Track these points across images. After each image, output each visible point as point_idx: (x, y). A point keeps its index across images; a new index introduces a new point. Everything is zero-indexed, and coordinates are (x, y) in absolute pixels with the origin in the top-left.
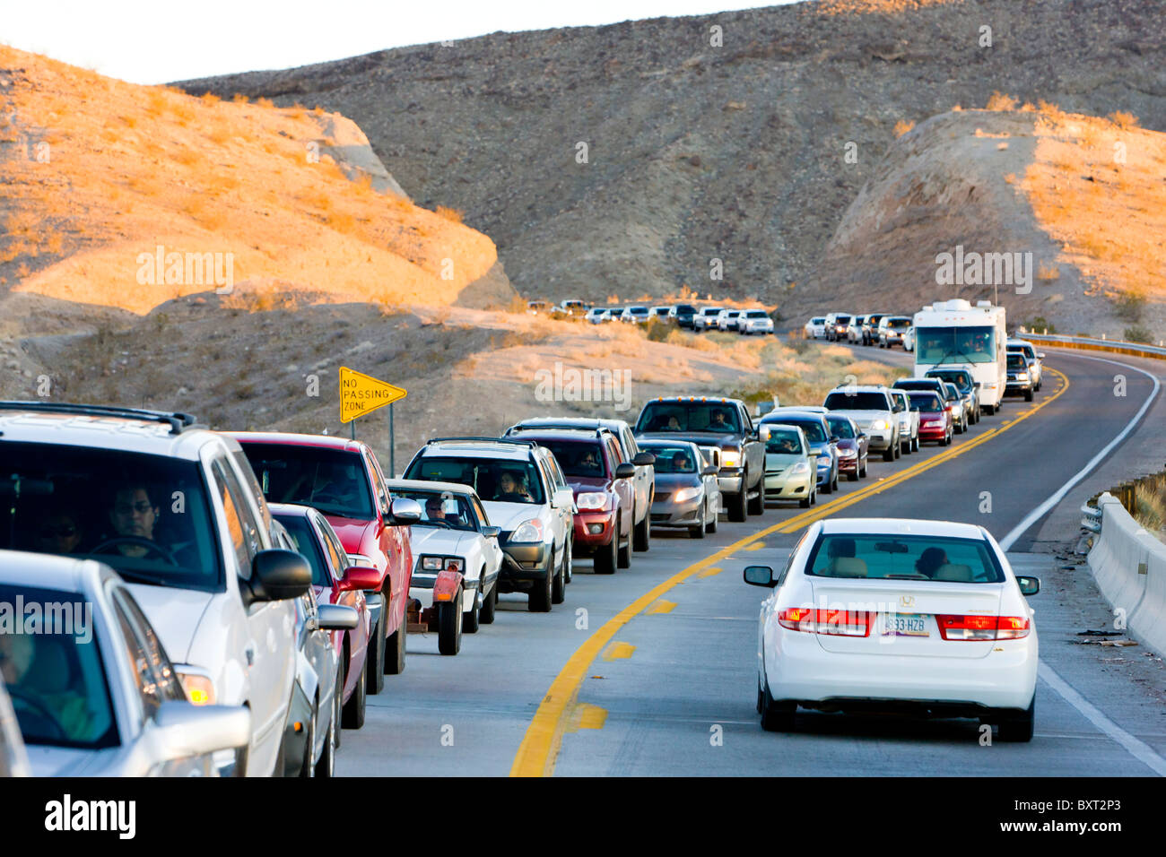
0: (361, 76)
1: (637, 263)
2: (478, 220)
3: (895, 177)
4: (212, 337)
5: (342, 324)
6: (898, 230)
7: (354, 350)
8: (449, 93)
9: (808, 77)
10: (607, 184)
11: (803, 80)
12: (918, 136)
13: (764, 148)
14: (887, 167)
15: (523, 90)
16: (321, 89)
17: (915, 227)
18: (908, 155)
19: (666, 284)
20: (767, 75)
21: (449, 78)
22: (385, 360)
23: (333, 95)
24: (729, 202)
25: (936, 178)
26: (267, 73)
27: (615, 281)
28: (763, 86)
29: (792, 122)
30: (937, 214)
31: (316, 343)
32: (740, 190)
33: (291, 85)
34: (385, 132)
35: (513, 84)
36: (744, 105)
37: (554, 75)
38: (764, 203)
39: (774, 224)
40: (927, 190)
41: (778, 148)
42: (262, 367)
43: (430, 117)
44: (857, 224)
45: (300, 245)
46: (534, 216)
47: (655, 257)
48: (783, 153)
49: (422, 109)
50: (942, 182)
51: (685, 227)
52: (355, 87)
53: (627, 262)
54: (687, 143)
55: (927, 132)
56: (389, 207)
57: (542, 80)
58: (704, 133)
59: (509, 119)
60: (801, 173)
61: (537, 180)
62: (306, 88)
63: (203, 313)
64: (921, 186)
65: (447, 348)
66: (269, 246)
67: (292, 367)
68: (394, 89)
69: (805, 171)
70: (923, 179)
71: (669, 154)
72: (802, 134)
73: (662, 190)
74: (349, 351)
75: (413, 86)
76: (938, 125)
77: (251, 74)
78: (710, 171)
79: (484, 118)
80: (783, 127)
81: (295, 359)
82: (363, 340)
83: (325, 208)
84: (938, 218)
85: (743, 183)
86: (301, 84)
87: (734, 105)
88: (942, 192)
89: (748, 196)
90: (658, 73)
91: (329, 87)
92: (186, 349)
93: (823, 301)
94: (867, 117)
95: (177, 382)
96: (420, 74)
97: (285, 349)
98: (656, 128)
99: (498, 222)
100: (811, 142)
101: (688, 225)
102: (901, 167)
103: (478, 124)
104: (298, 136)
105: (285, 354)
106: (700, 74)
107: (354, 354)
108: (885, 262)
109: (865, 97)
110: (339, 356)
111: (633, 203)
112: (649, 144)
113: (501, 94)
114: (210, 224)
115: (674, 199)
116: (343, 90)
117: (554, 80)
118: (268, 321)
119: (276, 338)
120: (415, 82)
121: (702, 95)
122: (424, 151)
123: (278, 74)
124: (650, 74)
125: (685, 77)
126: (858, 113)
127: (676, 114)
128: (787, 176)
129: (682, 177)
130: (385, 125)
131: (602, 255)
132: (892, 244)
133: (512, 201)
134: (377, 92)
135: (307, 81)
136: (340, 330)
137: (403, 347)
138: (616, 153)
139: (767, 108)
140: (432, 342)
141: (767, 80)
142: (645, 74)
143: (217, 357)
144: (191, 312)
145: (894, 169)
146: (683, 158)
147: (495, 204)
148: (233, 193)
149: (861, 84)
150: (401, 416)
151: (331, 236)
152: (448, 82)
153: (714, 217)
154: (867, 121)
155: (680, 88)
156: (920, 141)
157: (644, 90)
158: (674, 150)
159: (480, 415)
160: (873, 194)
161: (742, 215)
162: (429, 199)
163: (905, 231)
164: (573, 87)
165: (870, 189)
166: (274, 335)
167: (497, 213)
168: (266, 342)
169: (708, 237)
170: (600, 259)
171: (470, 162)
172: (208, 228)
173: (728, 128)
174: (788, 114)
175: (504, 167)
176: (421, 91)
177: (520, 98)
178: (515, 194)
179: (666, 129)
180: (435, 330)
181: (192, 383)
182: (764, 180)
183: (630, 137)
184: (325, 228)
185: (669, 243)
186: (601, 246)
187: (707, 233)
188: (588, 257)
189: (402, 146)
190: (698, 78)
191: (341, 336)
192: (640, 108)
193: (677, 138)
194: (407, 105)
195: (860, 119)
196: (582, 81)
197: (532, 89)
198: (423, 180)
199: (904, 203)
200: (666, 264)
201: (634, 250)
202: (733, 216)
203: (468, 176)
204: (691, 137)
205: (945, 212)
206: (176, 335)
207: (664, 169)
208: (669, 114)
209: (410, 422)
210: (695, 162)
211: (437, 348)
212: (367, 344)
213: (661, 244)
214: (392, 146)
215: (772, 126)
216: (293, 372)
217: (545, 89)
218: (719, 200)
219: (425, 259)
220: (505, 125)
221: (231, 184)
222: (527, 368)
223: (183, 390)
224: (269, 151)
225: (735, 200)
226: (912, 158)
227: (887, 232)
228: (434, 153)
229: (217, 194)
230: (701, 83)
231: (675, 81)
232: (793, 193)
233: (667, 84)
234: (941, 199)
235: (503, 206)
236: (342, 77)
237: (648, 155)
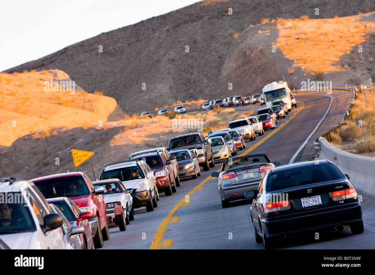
0: (62, 56)
1: (162, 96)
2: (109, 93)
3: (236, 51)
4: (32, 149)
5: (72, 135)
6: (241, 68)
7: (78, 142)
8: (91, 55)
9: (203, 26)
10: (147, 73)
11: (201, 27)
12: (241, 37)
13: (194, 51)
14: (233, 49)
15: (114, 49)
16: (50, 63)
17: (246, 65)
18: (239, 44)
19: (172, 100)
20: (190, 28)
21: (90, 51)
22: (88, 143)
23: (55, 64)
24: (186, 71)
25: (249, 49)
26: (33, 61)
27: (156, 103)
28: (189, 32)
29: (201, 41)
30: (252, 60)
31: (65, 143)
32: (189, 66)
33: (41, 63)
34: (74, 72)
35: (111, 48)
36: (185, 39)
37: (123, 43)
38: (198, 68)
39: (202, 74)
40: (248, 53)
41: (198, 50)
42: (50, 154)
43: (87, 64)
44: (228, 69)
45: (54, 113)
46: (126, 88)
47: (167, 93)
48: (200, 51)
49: (84, 62)
50: (251, 49)
51: (174, 81)
52: (61, 60)
53: (158, 96)
54: (169, 55)
55: (243, 35)
56: (79, 95)
57: (119, 45)
58: (174, 50)
59: (112, 59)
60: (207, 57)
61: (125, 77)
62: (46, 63)
63: (28, 141)
64: (245, 52)
65: (107, 135)
66: (45, 116)
67: (59, 152)
68: (73, 58)
69: (208, 56)
70: (245, 50)
71: (164, 60)
72: (205, 44)
73: (165, 71)
74: (76, 143)
75: (79, 56)
76: (246, 32)
77: (28, 63)
78: (179, 62)
79: (103, 61)
80: (199, 43)
81: (60, 149)
82: (80, 139)
83: (59, 100)
84: (253, 61)
85: (190, 63)
86: (44, 62)
87: (181, 40)
88: (252, 53)
89: (192, 67)
90: (155, 35)
91: (53, 62)
92: (25, 154)
93: (222, 95)
94: (224, 34)
95: (24, 165)
96: (81, 51)
97: (56, 147)
98: (158, 52)
99: (115, 93)
100: (208, 46)
101: (175, 81)
102: (238, 48)
103: (102, 63)
104: (45, 79)
105: (56, 148)
106: (169, 32)
107: (78, 144)
108: (239, 79)
109: (222, 28)
110: (73, 146)
111: (156, 77)
112: (158, 58)
113: (108, 52)
114: (24, 113)
115: (169, 73)
116: (58, 61)
117: (123, 44)
118: (49, 140)
119: (52, 144)
120: (80, 54)
121: (171, 39)
122: (87, 75)
123: (36, 61)
124: (153, 36)
125: (164, 34)
126: (221, 34)
127: (164, 46)
128: (203, 58)
129: (170, 66)
130: (73, 70)
131: (150, 96)
132: (240, 72)
133: (118, 85)
134: (68, 60)
135: (46, 61)
136: (72, 137)
137: (93, 138)
138: (148, 63)
139: (192, 38)
140: (102, 135)
141: (190, 30)
142: (151, 36)
143: (35, 154)
144: (24, 142)
145: (235, 49)
146: (169, 60)
147: (113, 87)
148: (29, 101)
149: (220, 24)
150: (97, 160)
151: (63, 108)
152: (90, 52)
153: (183, 76)
154: (224, 36)
155: (163, 38)
156: (242, 38)
157: (152, 41)
158: (166, 58)
159: (121, 155)
160: (231, 58)
161: (192, 74)
162: (92, 90)
163: (243, 68)
164: (130, 45)
165: (229, 57)
166: (52, 143)
167: (114, 90)
168: (50, 146)
169: (182, 83)
170: (150, 97)
171: (102, 75)
172: (24, 114)
173: (181, 47)
174: (199, 39)
175: (114, 75)
176: (82, 57)
177: (114, 52)
178: (118, 83)
179: (162, 52)
180: (102, 131)
181: (29, 164)
182: (196, 61)
183: (151, 57)
184: (61, 106)
185: (170, 88)
186: (149, 93)
187: (182, 82)
188: (146, 97)
189: (80, 75)
190: (169, 34)
191: (73, 139)
192: (152, 47)
193: (166, 54)
194: (79, 62)
195: (222, 35)
196: (132, 42)
197: (117, 49)
198: (89, 85)
199: (241, 59)
200: (171, 94)
201: (160, 92)
202: (189, 74)
203: (103, 80)
204: (170, 53)
205: (254, 59)
206: (21, 150)
207: (164, 65)
208: (162, 47)
209: (100, 161)
210: (173, 60)
211: (103, 136)
212: (81, 140)
213: (168, 88)
214: (77, 76)
215: (195, 44)
216: (60, 154)
217: (121, 48)
218: (183, 70)
219: (94, 109)
220: (111, 62)
221: (28, 99)
222: (133, 137)
223: (27, 167)
224: (38, 86)
225: (188, 69)
226: (241, 44)
227: (238, 69)
228: (91, 75)
229: (24, 103)
230: (170, 35)
231: (161, 36)
232: (206, 63)
233: (159, 38)
234: (252, 55)
235: (116, 87)
236: (56, 58)
237: (158, 61)
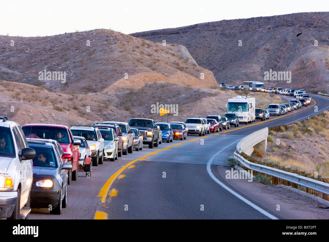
0: (193, 30)
1: (254, 73)
2: (219, 63)
3: (299, 59)
4: (153, 93)
5: (179, 91)
6: (298, 70)
7: (181, 96)
8: (213, 34)
9: (294, 31)
10: (248, 55)
11: (293, 31)
12: (303, 50)
13: (284, 47)
14: (297, 57)
15: (229, 33)
16: (184, 33)
17: (302, 70)
18: (301, 54)
19: (260, 77)
20: (285, 30)
21: (213, 30)
22: (187, 98)
23: (186, 34)
24: (275, 59)
25: (307, 59)
26: (171, 29)
27: (249, 77)
28: (284, 33)
29: (290, 41)
30: (306, 67)
31: (173, 95)
32: (278, 56)
33: (177, 32)
34: (198, 43)
35: (227, 32)
36: (279, 37)
37: (236, 30)
38: (283, 59)
39: (285, 64)
40: (305, 62)
41: (287, 47)
42: (163, 99)
43: (208, 39)
44: (291, 69)
45: (172, 74)
46: (232, 62)
47: (258, 71)
48: (288, 48)
49: (206, 37)
50: (308, 60)
51: (265, 65)
52: (191, 32)
53: (252, 73)
54: (266, 45)
55: (305, 49)
57: (234, 31)
58: (270, 43)
59: (226, 40)
60: (292, 53)
61: (232, 54)
62: (180, 32)
63: (151, 88)
64: (304, 61)
65: (199, 96)
66: (166, 74)
67: (169, 100)
68: (200, 33)
69: (293, 52)
70: (304, 60)
71: (262, 48)
72: (292, 44)
73: (260, 56)
74: (180, 96)
75: (204, 32)
76: (308, 48)
77: (168, 29)
78: (272, 52)
79: (220, 39)
80: (288, 42)
81: (169, 98)
82: (183, 94)
83: (178, 66)
84: (307, 68)
85: (279, 55)
86: (179, 31)
87: (277, 37)
88: (308, 62)
89: (280, 58)
90: (260, 30)
91: (186, 32)
92: (148, 96)
94: (307, 40)
95: (146, 103)
96: (206, 29)
97: (167, 96)
98: (259, 42)
99: (223, 63)
100: (294, 46)
101: (266, 64)
102: (300, 57)
103: (219, 41)
105: (167, 97)
106: (269, 30)
107: (181, 97)
108: (296, 77)
110: (178, 98)
111: (254, 59)
112: (258, 46)
113: (224, 34)
114: (154, 69)
115: (263, 58)
116: (189, 33)
117: (236, 31)
118: (164, 90)
119: (165, 94)
120: (205, 31)
121: (270, 35)
122: (207, 47)
123: (174, 29)
124: (258, 30)
125: (266, 30)
126: (305, 39)
127: (264, 39)
128: (289, 53)
129: (265, 53)
130: (198, 41)
131: (247, 71)
132: (297, 73)
133: (226, 58)
134: (196, 33)
135: (180, 31)
136: (179, 92)
137: (191, 96)
138: (250, 48)
139: (284, 38)
140: (196, 95)
141: (284, 31)
142: (257, 30)
143: (154, 98)
144: (149, 88)
145: (298, 57)
146: (265, 49)
147: (223, 59)
148: (159, 62)
149: (306, 32)
150: (188, 110)
151: (179, 72)
152: (212, 31)
153: (272, 63)
155: (265, 33)
156: (304, 51)
157: (257, 33)
158: (263, 47)
159: (203, 110)
160: (294, 62)
161: (278, 62)
162: (208, 58)
163: (300, 71)
164: (241, 32)
165: (293, 62)
166: (165, 93)
167: (223, 61)
168: (164, 95)
169: (270, 67)
170: (246, 72)
171: (217, 49)
172: (153, 70)
173: (275, 42)
174: (289, 39)
175: (225, 51)
176: (206, 33)
177: (229, 35)
178: (227, 57)
179: (262, 42)
180: (197, 93)
181: (149, 103)
182: (283, 54)
183: (253, 44)
184: (178, 70)
185: (262, 68)
186: (246, 69)
187: (270, 66)
188: (243, 71)
189: (202, 46)
190: (269, 31)
191: (179, 93)
192: (256, 38)
193: (264, 44)
194: (203, 37)
196: (243, 31)
197: (231, 33)
198: (206, 54)
199: (300, 65)
200: (261, 73)
201: (254, 70)
202: (276, 62)
203: (216, 53)
204: (267, 44)
205: (308, 67)
206: (146, 93)
207: (261, 52)
208: (262, 39)
209: (189, 112)
210: (268, 50)
211: (197, 96)
212: (184, 95)
213: (260, 68)
214: (199, 46)
215: (286, 42)
216: (169, 101)
217: (234, 33)
218: (273, 58)
219: (199, 76)
220: (225, 41)
221: (158, 61)
223: (147, 104)
224: (167, 53)
225: (277, 59)
226: (302, 55)
227: (296, 71)
228: (209, 47)
229: (155, 63)
230: (270, 32)
231: (264, 31)
232: (290, 57)
233: (262, 32)
234: (307, 64)
235: (224, 60)
236: (188, 30)
237: (257, 48)
